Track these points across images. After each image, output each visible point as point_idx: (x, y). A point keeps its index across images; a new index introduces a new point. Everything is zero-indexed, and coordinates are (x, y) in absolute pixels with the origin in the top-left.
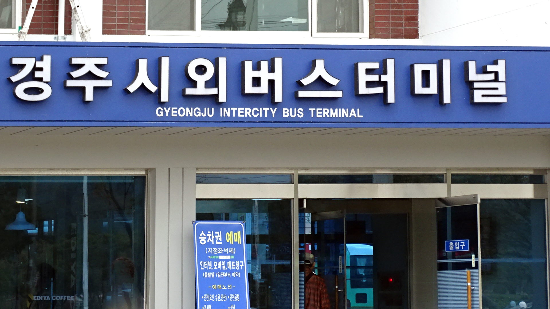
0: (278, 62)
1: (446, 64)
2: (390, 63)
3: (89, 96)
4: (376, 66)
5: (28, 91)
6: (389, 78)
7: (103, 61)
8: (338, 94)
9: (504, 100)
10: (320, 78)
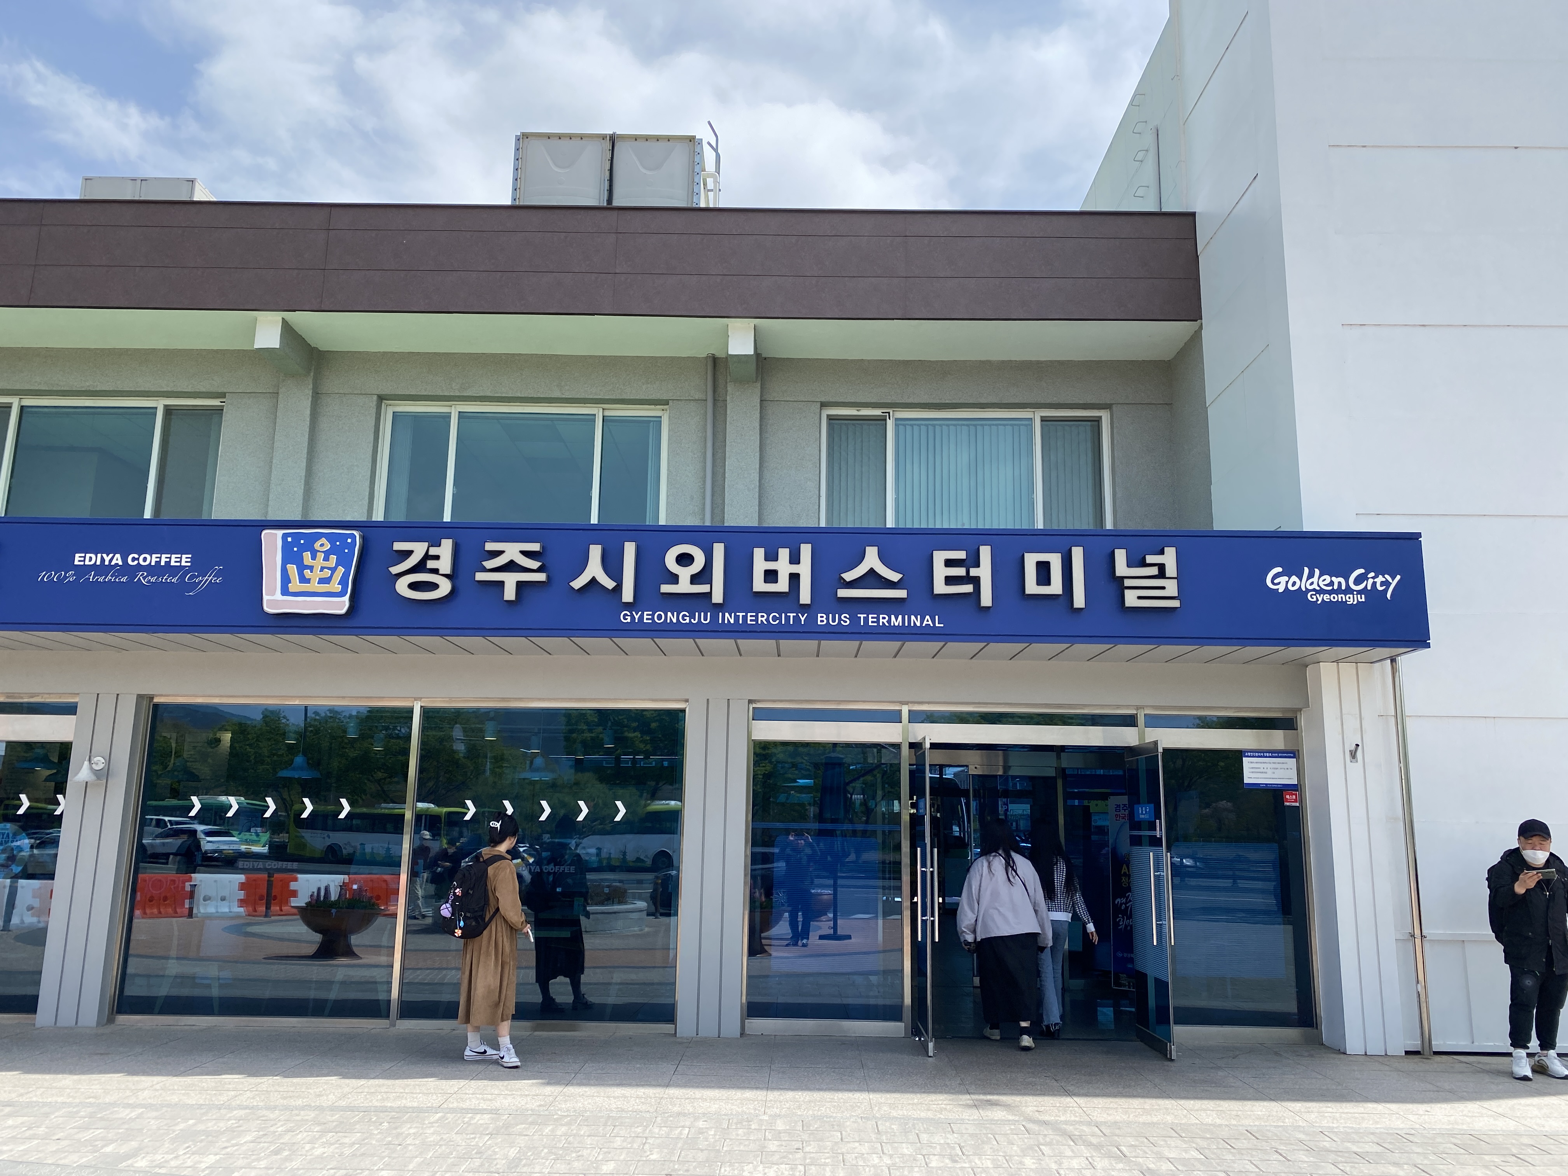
0: (806, 551)
1: (1077, 554)
2: (985, 553)
3: (510, 593)
4: (961, 555)
5: (413, 586)
6: (984, 572)
7: (535, 547)
8: (902, 594)
9: (1176, 604)
10: (872, 571)
